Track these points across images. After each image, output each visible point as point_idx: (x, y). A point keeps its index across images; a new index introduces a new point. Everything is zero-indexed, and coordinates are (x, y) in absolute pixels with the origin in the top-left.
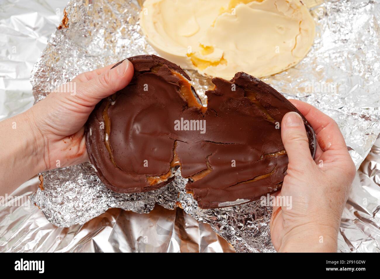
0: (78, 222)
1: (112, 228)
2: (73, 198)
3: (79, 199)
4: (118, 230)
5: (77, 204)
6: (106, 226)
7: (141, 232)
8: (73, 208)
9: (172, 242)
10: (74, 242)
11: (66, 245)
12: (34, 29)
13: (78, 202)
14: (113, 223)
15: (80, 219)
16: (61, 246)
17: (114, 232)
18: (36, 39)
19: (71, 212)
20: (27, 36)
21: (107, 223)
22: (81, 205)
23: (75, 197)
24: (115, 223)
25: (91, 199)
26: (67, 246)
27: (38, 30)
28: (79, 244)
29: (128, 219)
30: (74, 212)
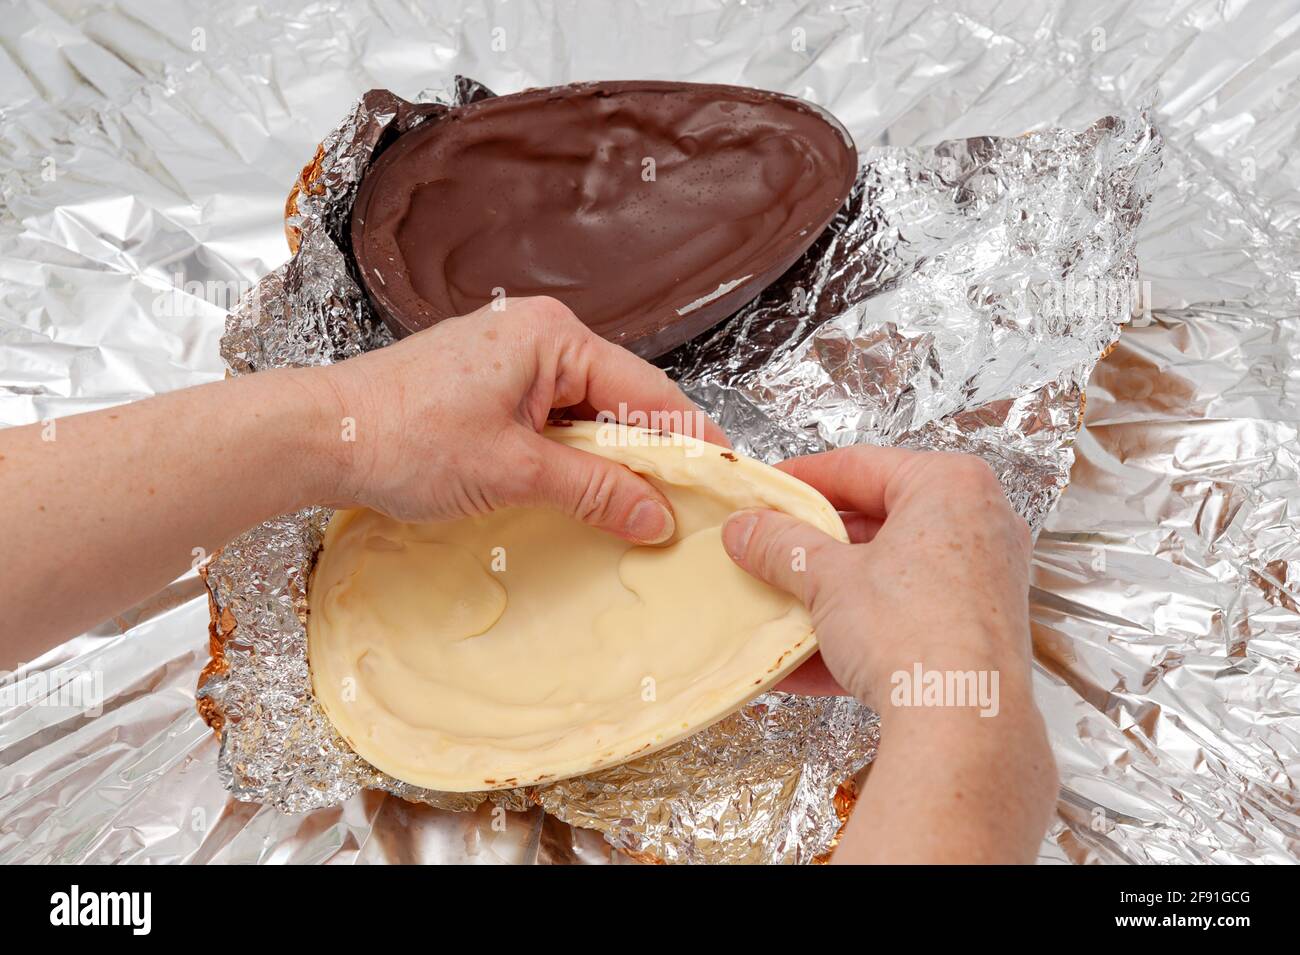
12: (126, 246)
18: (129, 276)
20: (104, 267)
27: (137, 249)
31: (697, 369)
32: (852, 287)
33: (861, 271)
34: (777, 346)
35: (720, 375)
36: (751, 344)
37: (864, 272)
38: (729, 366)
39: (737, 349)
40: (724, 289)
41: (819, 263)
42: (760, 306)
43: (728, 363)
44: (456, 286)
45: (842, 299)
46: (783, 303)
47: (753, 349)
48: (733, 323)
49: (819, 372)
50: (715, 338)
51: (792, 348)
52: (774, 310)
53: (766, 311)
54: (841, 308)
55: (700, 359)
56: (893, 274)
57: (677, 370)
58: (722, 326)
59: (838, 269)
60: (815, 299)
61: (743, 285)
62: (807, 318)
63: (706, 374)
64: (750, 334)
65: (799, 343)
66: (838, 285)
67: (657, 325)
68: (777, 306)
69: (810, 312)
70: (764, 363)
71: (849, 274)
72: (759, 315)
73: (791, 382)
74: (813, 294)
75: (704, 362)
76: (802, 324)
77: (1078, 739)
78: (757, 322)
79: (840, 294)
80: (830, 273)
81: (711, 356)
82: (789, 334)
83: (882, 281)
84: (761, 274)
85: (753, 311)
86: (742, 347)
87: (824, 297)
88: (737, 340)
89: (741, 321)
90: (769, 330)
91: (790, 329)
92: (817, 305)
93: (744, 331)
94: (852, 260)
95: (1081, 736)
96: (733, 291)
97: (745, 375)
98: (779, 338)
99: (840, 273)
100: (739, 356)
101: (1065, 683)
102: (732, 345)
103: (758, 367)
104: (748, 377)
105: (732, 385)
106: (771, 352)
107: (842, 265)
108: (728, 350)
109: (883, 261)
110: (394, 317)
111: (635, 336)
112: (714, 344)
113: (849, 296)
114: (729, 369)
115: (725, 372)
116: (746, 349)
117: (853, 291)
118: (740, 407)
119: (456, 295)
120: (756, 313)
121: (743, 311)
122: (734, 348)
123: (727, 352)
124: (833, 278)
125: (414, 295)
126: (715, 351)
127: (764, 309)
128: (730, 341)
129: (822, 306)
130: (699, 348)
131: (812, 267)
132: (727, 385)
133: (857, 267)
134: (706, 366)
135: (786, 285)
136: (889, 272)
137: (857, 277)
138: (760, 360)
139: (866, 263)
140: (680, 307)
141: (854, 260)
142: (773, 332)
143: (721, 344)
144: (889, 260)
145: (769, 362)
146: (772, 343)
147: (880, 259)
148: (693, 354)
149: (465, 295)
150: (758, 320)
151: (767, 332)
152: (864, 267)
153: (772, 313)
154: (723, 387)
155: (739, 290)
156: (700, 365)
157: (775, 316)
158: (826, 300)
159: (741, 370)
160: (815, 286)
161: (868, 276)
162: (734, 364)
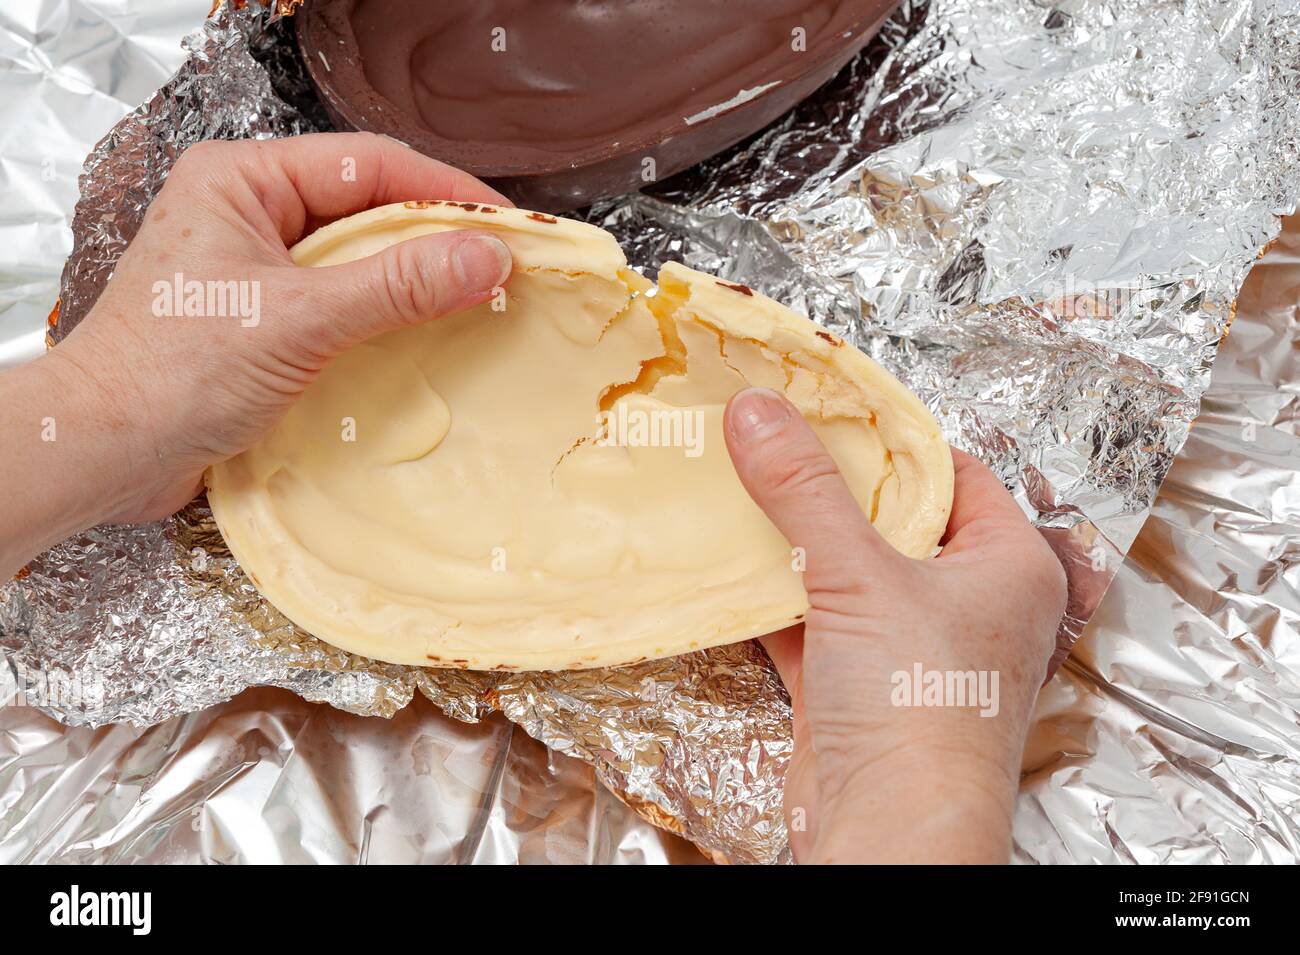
0: (131, 716)
1: (280, 770)
2: (125, 625)
3: (148, 631)
4: (302, 779)
5: (136, 648)
6: (259, 758)
7: (382, 790)
8: (122, 663)
9: (491, 833)
10: (138, 813)
11: (112, 822)
13: (140, 641)
14: (283, 751)
15: (140, 706)
16: (95, 825)
17: (283, 785)
19: (110, 673)
21: (263, 751)
22: (149, 653)
23: (134, 621)
24: (290, 751)
25: (188, 641)
26: (116, 825)
28: (156, 821)
29: (339, 738)
30: (122, 675)
31: (712, 194)
32: (908, 114)
33: (920, 96)
34: (811, 174)
35: (739, 200)
36: (780, 168)
37: (925, 97)
38: (751, 192)
39: (762, 173)
40: (744, 96)
41: (868, 82)
42: (793, 127)
43: (749, 188)
44: (423, 83)
45: (894, 127)
46: (821, 126)
47: (782, 175)
48: (759, 143)
49: (862, 212)
50: (735, 160)
51: (833, 179)
52: (810, 133)
53: (800, 135)
54: (892, 138)
55: (715, 183)
56: (961, 104)
57: (686, 195)
58: (744, 145)
59: (891, 92)
60: (861, 125)
61: (768, 92)
62: (849, 145)
63: (723, 199)
64: (778, 158)
65: (840, 172)
66: (892, 110)
67: (659, 136)
68: (813, 129)
69: (853, 139)
70: (795, 192)
71: (905, 98)
72: (792, 138)
73: (826, 219)
74: (859, 118)
75: (719, 185)
76: (844, 151)
77: (1176, 649)
78: (787, 146)
79: (893, 120)
80: (881, 96)
81: (728, 180)
82: (826, 162)
83: (946, 110)
84: (791, 81)
85: (783, 132)
86: (768, 171)
87: (871, 125)
88: (763, 163)
89: (769, 142)
90: (801, 155)
91: (829, 156)
92: (864, 132)
93: (772, 154)
94: (909, 82)
95: (1179, 646)
96: (756, 99)
97: (771, 204)
98: (815, 164)
99: (894, 96)
100: (763, 182)
101: (1161, 580)
102: (757, 168)
103: (788, 196)
104: (774, 206)
105: (753, 215)
106: (804, 180)
107: (897, 87)
108: (751, 173)
109: (949, 86)
110: (337, 109)
111: (632, 146)
112: (733, 167)
113: (903, 124)
114: (751, 195)
115: (745, 198)
116: (772, 174)
117: (909, 119)
118: (759, 250)
119: (422, 94)
120: (788, 135)
121: (772, 131)
122: (758, 172)
123: (749, 177)
124: (884, 102)
125: (366, 86)
126: (734, 175)
127: (798, 132)
128: (754, 163)
129: (869, 134)
130: (715, 171)
131: (860, 86)
132: (747, 214)
133: (917, 89)
134: (722, 190)
135: (826, 106)
136: (956, 100)
137: (916, 102)
138: (789, 189)
139: (927, 87)
140: (688, 116)
141: (914, 82)
142: (807, 158)
143: (742, 167)
144: (956, 86)
145: (801, 191)
146: (806, 171)
147: (945, 85)
148: (707, 177)
149: (432, 92)
150: (789, 143)
151: (798, 157)
152: (925, 91)
153: (807, 137)
154: (742, 216)
155: (763, 99)
156: (715, 190)
157: (810, 140)
158: (874, 126)
159: (766, 198)
160: (862, 109)
161: (928, 103)
162: (757, 190)
